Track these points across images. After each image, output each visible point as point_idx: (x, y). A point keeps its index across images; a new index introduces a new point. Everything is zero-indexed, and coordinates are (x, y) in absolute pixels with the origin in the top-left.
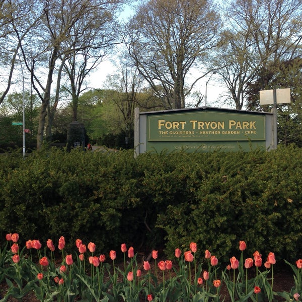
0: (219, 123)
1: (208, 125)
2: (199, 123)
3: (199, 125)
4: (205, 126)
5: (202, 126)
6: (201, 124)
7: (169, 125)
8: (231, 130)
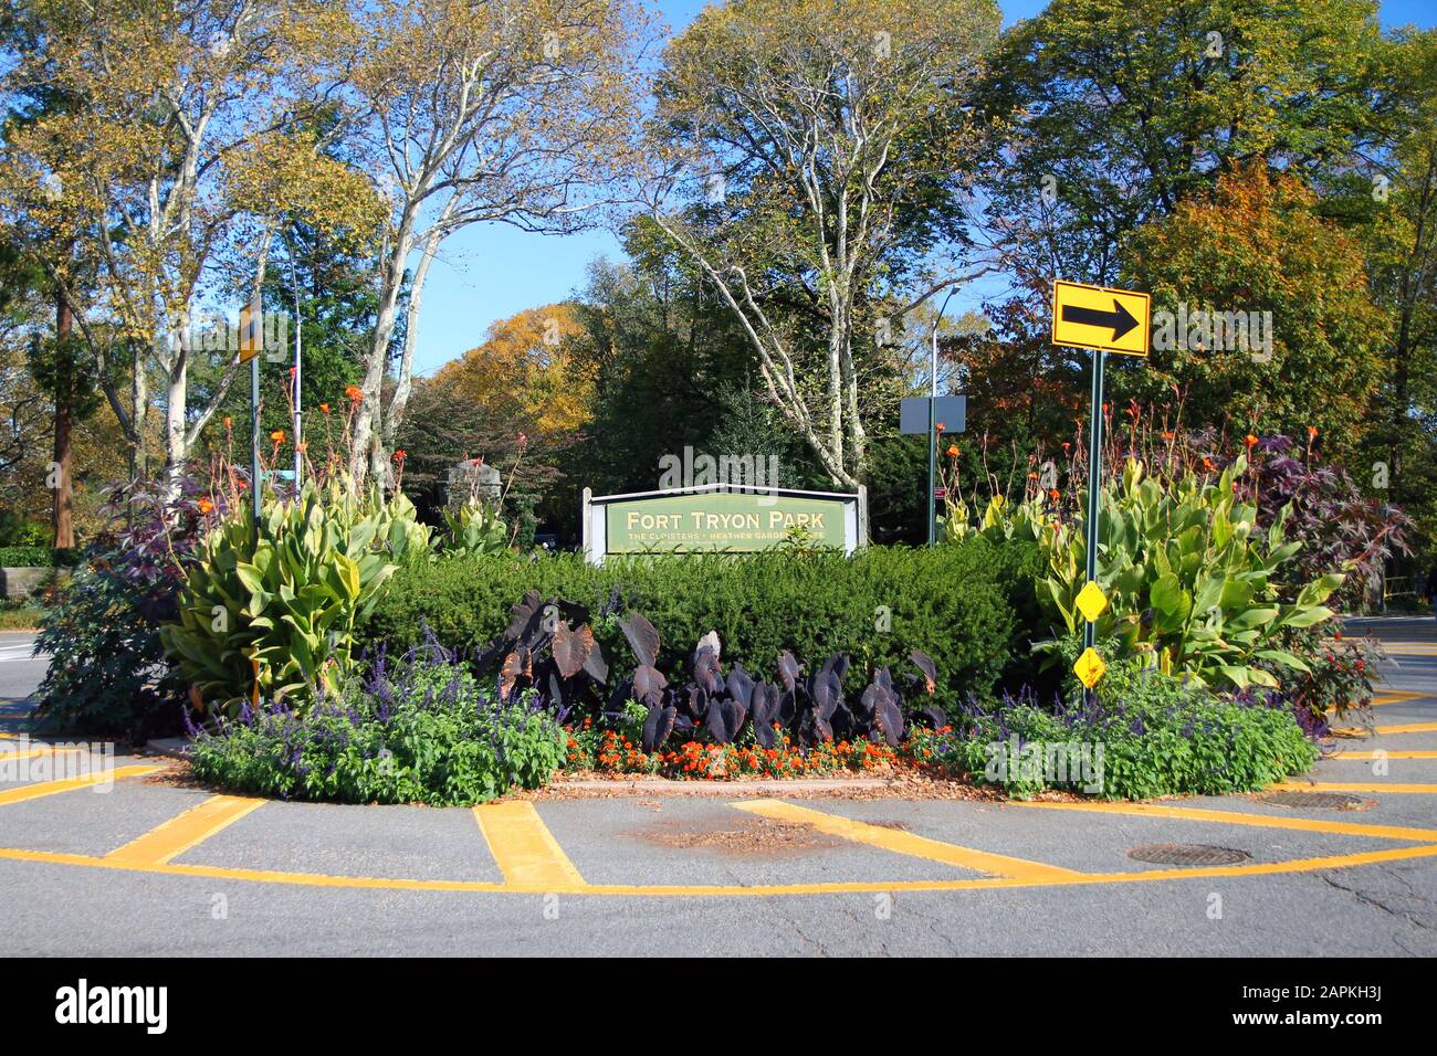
0: (749, 516)
1: (726, 521)
2: (709, 516)
3: (709, 522)
4: (720, 524)
5: (714, 523)
6: (713, 519)
7: (647, 522)
8: (773, 531)
